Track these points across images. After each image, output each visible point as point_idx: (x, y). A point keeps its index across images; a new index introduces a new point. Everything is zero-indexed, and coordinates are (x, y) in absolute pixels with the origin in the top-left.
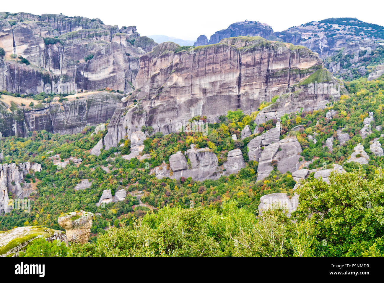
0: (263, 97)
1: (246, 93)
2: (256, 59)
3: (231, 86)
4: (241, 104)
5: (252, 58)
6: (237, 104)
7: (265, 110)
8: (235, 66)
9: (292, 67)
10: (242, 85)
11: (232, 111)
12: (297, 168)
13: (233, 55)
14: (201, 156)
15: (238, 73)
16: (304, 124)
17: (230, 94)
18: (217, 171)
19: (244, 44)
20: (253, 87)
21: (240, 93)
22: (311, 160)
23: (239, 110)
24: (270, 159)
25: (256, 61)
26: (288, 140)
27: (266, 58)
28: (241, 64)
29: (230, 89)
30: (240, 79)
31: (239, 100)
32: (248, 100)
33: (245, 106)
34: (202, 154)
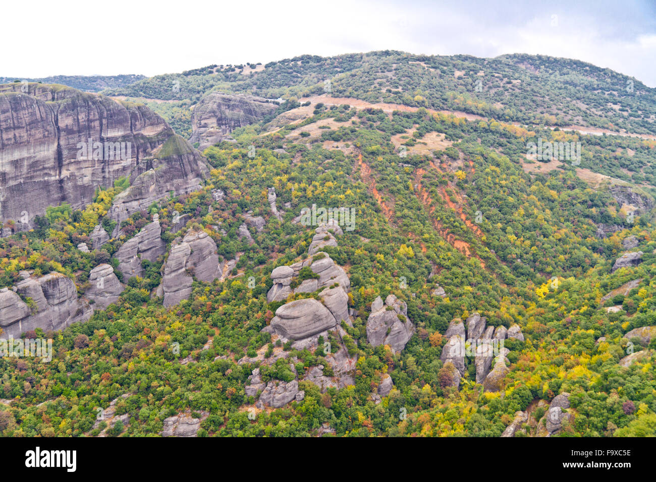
0: (99, 179)
1: (72, 175)
2: (80, 121)
3: (46, 166)
4: (66, 193)
5: (74, 119)
6: (60, 195)
7: (123, 198)
8: (51, 133)
9: (135, 133)
10: (64, 163)
11: (52, 206)
12: (221, 271)
13: (45, 114)
14: (53, 288)
15: (56, 144)
16: (188, 212)
17: (46, 178)
18: (81, 307)
19: (50, 97)
20: (81, 166)
21: (62, 176)
22: (234, 258)
23: (64, 205)
24: (182, 268)
25: (81, 124)
26: (197, 236)
27: (96, 120)
28: (58, 128)
29: (46, 171)
30: (59, 153)
31: (61, 188)
32: (76, 187)
33: (72, 196)
34: (54, 283)
